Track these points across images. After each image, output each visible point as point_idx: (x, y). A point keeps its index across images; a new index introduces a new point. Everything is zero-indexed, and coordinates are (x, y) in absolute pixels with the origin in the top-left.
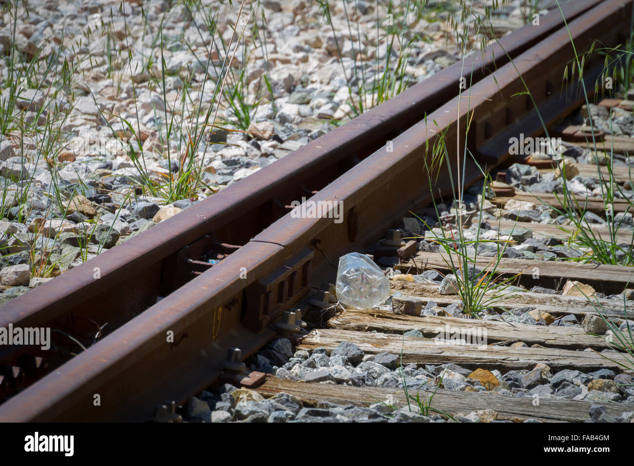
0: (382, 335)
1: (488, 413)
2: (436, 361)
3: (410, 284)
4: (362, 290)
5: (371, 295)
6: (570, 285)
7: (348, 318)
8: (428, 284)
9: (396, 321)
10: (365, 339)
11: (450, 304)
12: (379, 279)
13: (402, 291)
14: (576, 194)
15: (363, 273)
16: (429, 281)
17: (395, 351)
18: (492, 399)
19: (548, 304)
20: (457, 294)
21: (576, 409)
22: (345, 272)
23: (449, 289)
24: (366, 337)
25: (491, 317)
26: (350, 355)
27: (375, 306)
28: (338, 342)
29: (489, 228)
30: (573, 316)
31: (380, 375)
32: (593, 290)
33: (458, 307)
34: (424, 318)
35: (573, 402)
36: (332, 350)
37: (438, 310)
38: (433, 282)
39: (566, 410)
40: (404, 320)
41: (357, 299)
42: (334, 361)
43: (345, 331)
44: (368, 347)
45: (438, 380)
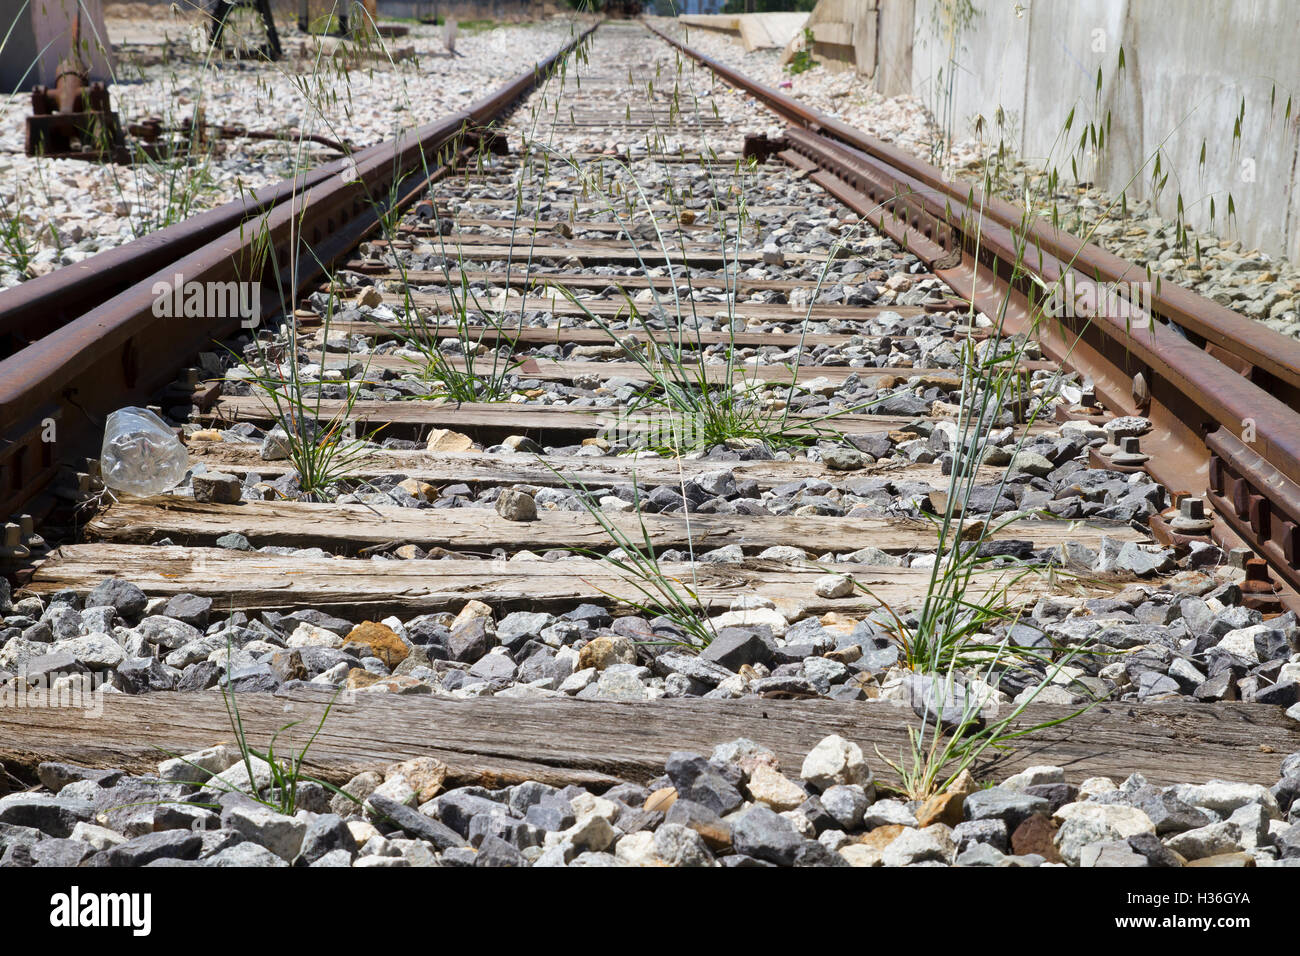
0: (178, 551)
1: (424, 766)
2: (280, 602)
3: (217, 445)
4: (143, 467)
5: (159, 473)
6: (436, 435)
7: (122, 514)
8: (243, 443)
9: (201, 515)
10: (150, 562)
11: (281, 475)
12: (170, 448)
13: (205, 458)
14: (386, 321)
15: (143, 441)
16: (243, 439)
17: (205, 588)
18: (413, 708)
19: (420, 467)
20: (290, 459)
21: (594, 725)
22: (115, 440)
23: (274, 452)
24: (152, 558)
25: (350, 497)
26: (121, 602)
27: (165, 490)
28: (100, 572)
29: (308, 362)
30: (466, 486)
31: (179, 643)
32: (470, 441)
33: (291, 481)
34: (245, 506)
35: (579, 705)
36: (87, 594)
37: (264, 487)
38: (248, 440)
39: (573, 730)
40: (213, 513)
41: (137, 482)
42: (88, 621)
43: (114, 546)
44: (153, 581)
45: (294, 660)
